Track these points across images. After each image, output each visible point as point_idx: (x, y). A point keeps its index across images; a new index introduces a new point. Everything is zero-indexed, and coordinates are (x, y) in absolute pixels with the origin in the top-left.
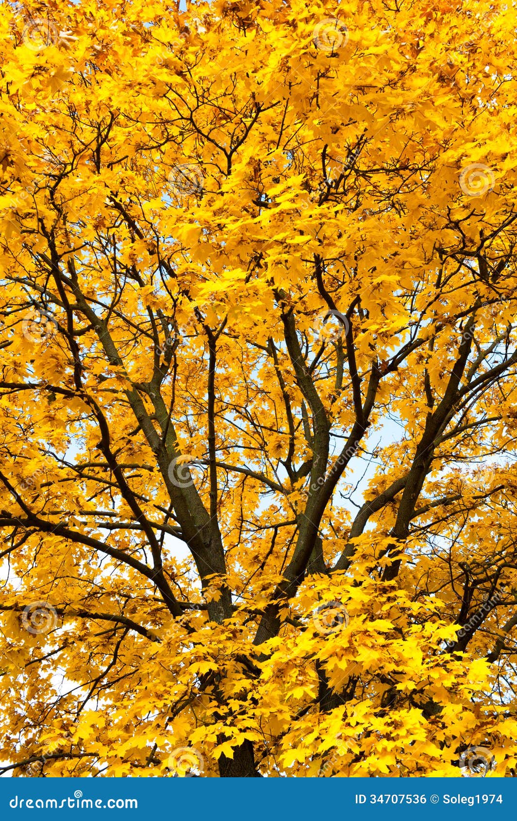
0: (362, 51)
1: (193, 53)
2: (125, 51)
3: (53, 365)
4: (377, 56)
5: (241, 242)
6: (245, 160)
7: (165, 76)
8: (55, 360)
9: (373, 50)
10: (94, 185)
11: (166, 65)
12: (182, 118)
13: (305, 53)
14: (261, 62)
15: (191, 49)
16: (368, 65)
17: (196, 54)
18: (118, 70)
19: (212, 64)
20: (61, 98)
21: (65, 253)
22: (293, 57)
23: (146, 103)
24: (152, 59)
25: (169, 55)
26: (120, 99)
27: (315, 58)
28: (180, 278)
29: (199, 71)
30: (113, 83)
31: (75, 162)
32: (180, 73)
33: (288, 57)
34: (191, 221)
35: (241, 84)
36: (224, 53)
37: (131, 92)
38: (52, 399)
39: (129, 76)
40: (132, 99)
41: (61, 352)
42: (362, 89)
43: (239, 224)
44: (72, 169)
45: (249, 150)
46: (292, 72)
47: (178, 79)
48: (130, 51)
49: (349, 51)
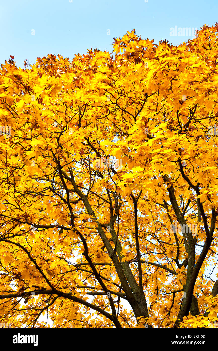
0: (189, 67)
1: (115, 75)
2: (87, 77)
3: (61, 216)
4: (197, 68)
5: (141, 155)
6: (141, 118)
7: (103, 86)
8: (62, 214)
9: (194, 66)
10: (76, 135)
11: (104, 81)
12: (113, 103)
13: (164, 70)
14: (145, 76)
15: (115, 74)
16: (193, 73)
17: (116, 75)
18: (83, 86)
19: (124, 79)
20: (59, 98)
21: (64, 165)
22: (158, 72)
23: (96, 98)
24: (98, 80)
25: (105, 77)
26: (84, 98)
27: (168, 71)
28: (118, 174)
29: (118, 83)
30: (81, 91)
31: (67, 126)
32: (110, 84)
33: (156, 72)
34: (117, 147)
35: (137, 87)
36: (129, 74)
37: (89, 94)
38: (61, 232)
39: (88, 88)
40: (90, 97)
41: (65, 211)
42: (192, 83)
43: (140, 146)
44: (66, 129)
45: (142, 114)
46: (159, 79)
47: (109, 87)
48: (89, 78)
49: (184, 67)
